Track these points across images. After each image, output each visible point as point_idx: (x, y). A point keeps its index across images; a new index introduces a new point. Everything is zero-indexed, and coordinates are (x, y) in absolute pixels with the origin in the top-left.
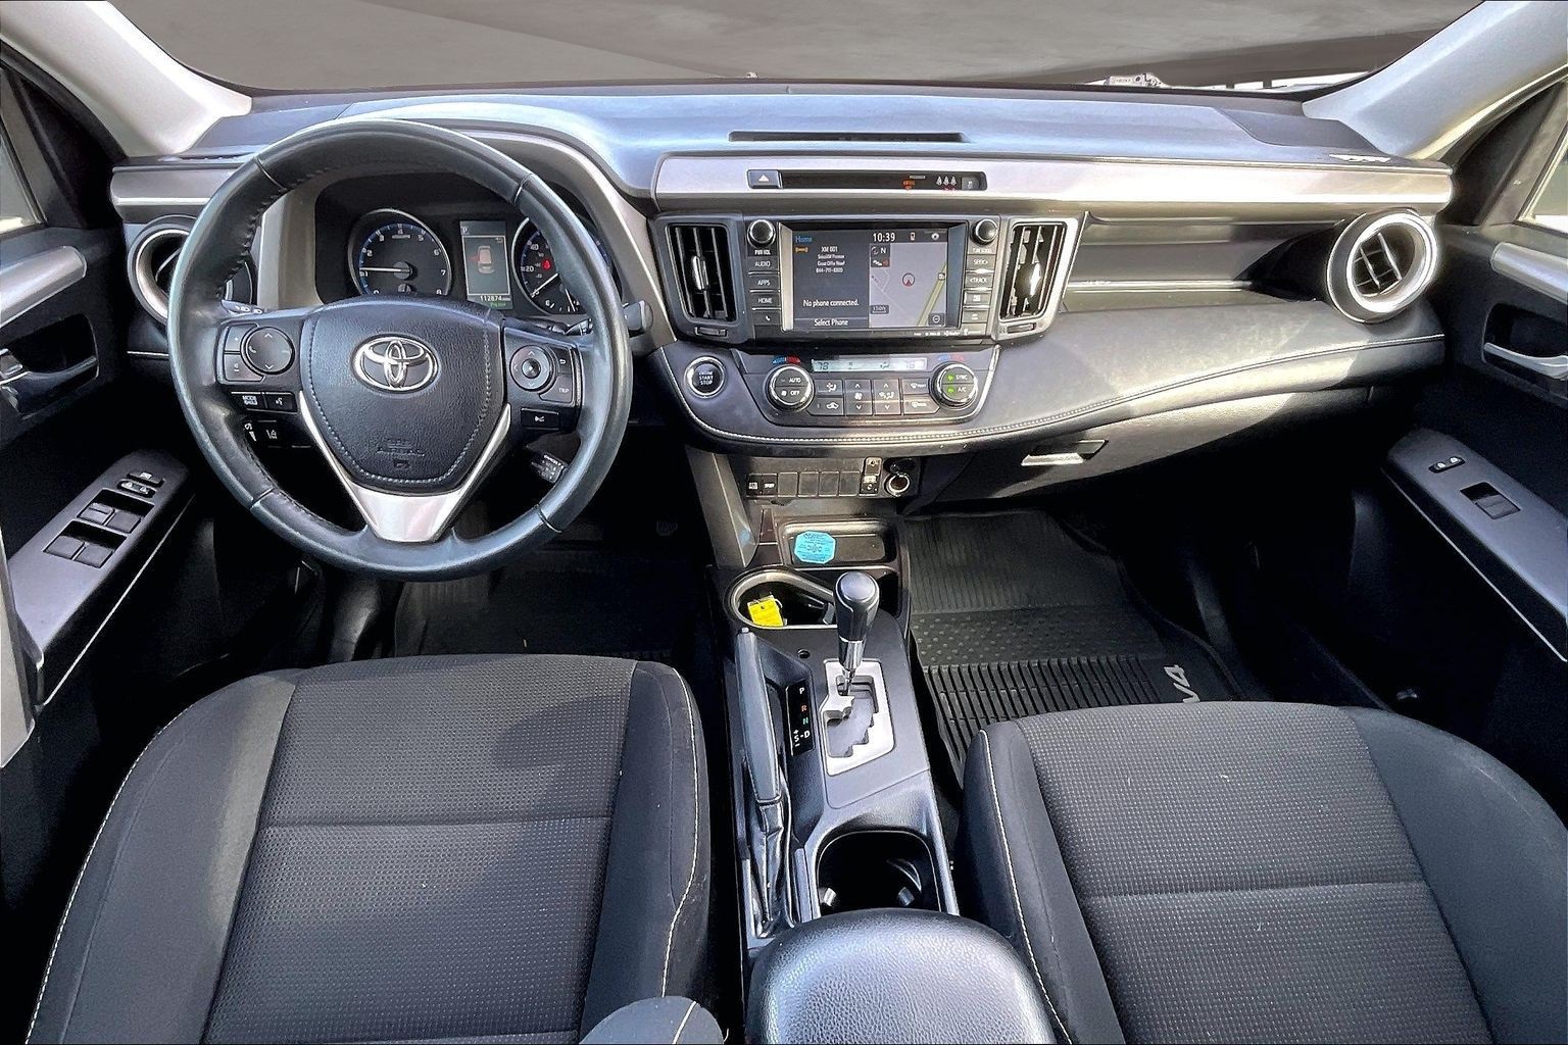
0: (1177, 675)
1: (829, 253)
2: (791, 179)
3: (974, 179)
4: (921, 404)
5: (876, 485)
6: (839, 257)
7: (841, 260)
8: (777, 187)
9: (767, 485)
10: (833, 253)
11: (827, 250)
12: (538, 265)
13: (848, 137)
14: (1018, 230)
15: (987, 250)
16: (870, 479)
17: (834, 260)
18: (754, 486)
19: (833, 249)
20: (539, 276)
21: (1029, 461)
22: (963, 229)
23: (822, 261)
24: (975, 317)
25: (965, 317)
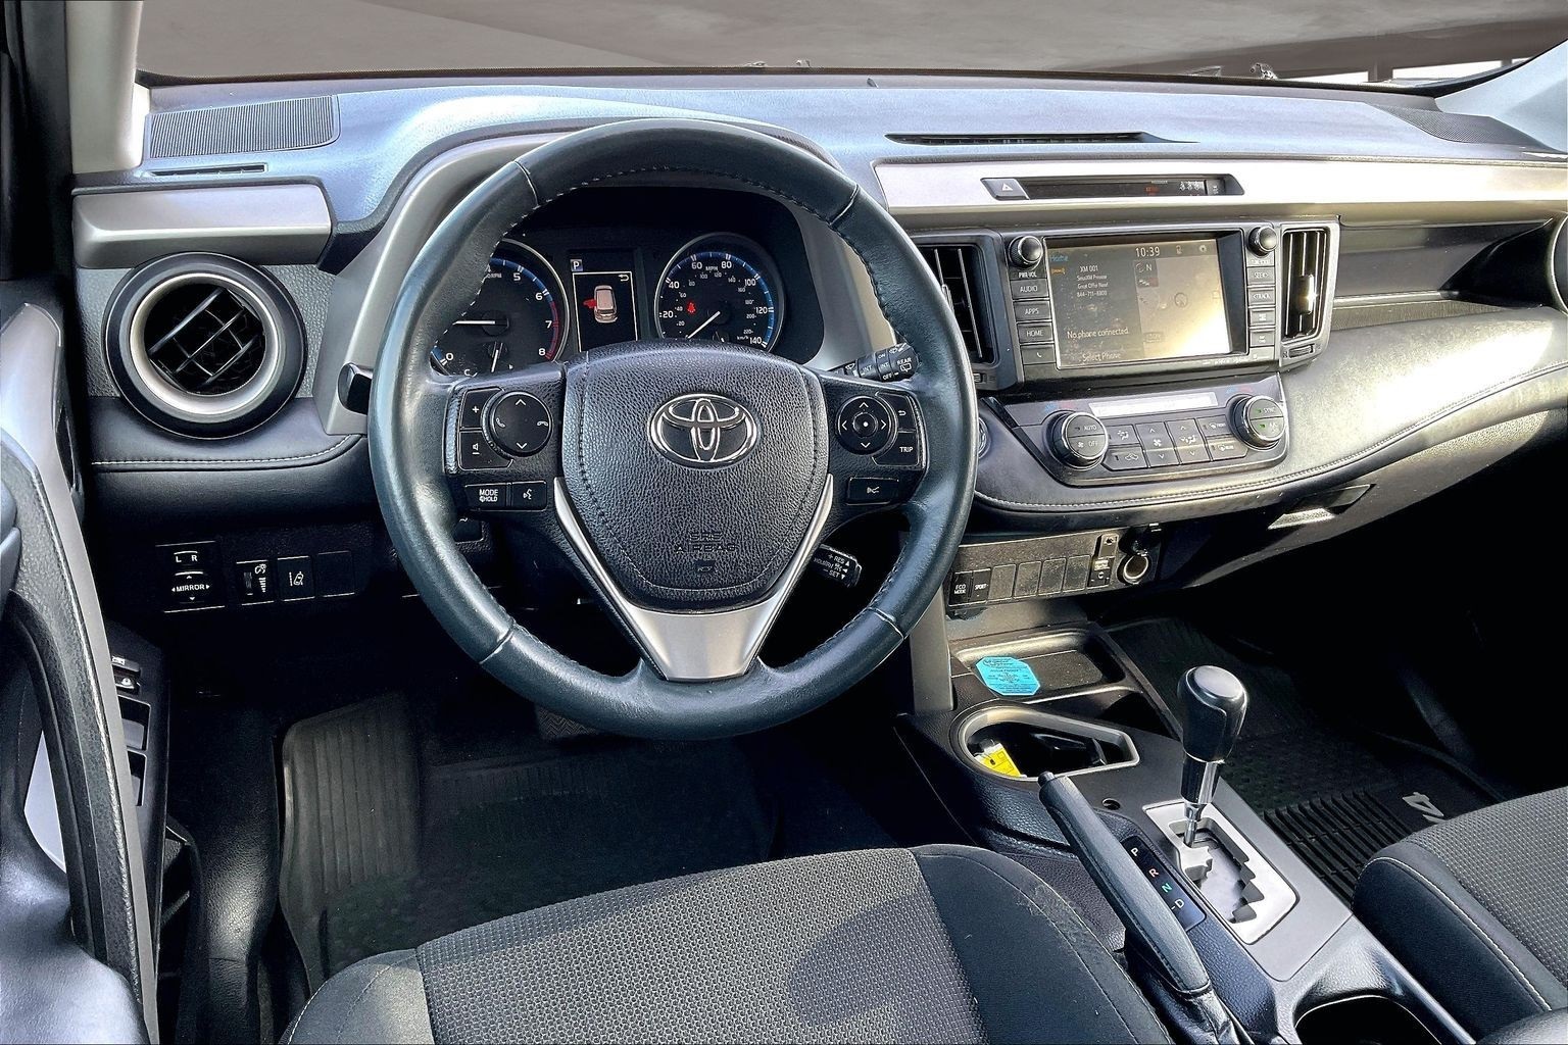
0: (1422, 804)
1: (1088, 273)
2: (1037, 187)
3: (1217, 182)
4: (1228, 446)
5: (1108, 572)
6: (1101, 277)
7: (1103, 281)
8: (1025, 198)
9: (978, 587)
10: (1093, 273)
11: (1086, 270)
12: (680, 309)
13: (1014, 138)
14: (1286, 237)
15: (1266, 261)
16: (1101, 564)
17: (1095, 281)
18: (960, 590)
19: (1093, 268)
20: (682, 323)
21: (1283, 522)
22: (1234, 238)
23: (1083, 283)
24: (1262, 339)
25: (1254, 340)
